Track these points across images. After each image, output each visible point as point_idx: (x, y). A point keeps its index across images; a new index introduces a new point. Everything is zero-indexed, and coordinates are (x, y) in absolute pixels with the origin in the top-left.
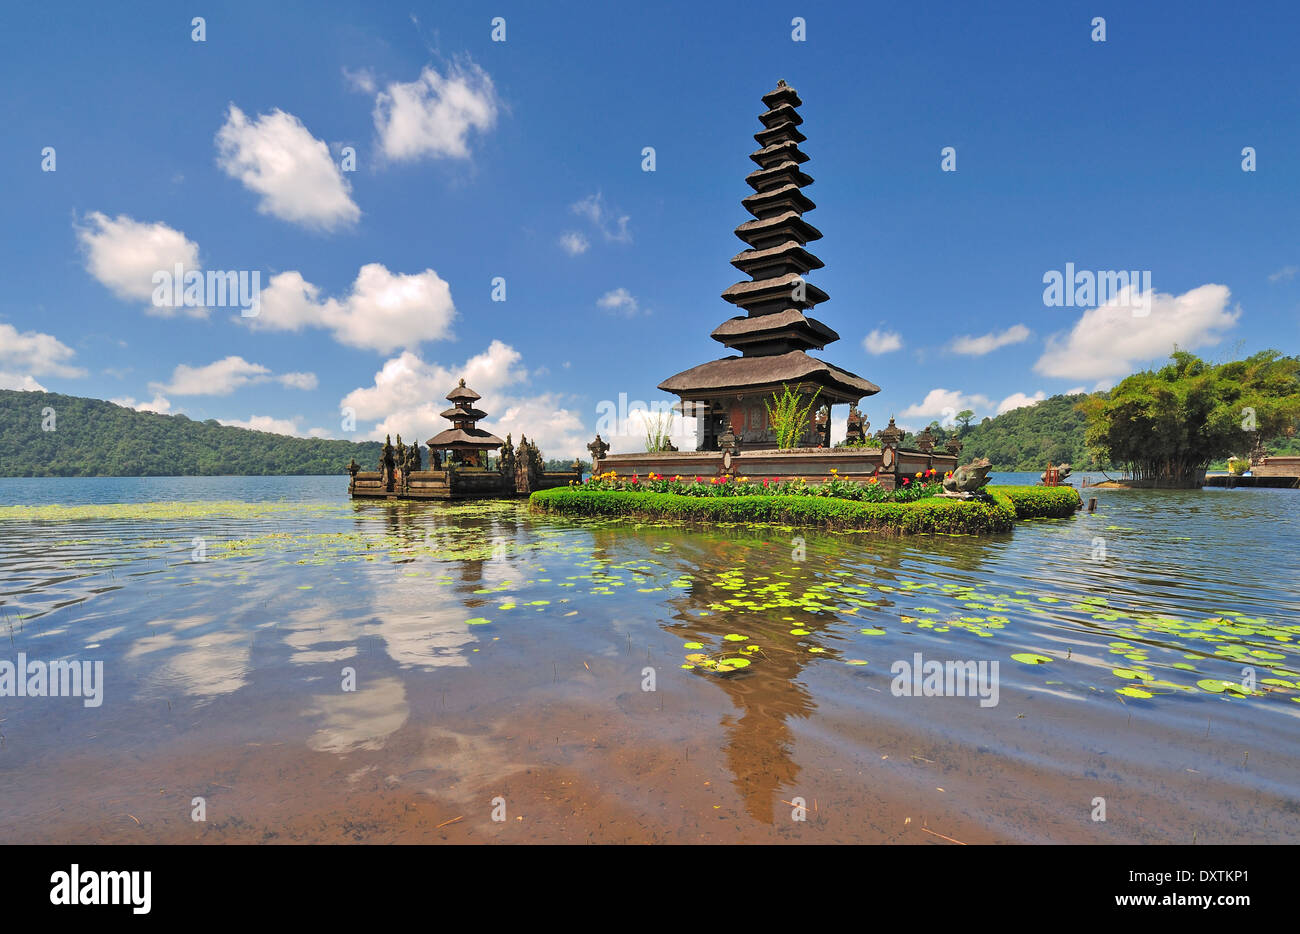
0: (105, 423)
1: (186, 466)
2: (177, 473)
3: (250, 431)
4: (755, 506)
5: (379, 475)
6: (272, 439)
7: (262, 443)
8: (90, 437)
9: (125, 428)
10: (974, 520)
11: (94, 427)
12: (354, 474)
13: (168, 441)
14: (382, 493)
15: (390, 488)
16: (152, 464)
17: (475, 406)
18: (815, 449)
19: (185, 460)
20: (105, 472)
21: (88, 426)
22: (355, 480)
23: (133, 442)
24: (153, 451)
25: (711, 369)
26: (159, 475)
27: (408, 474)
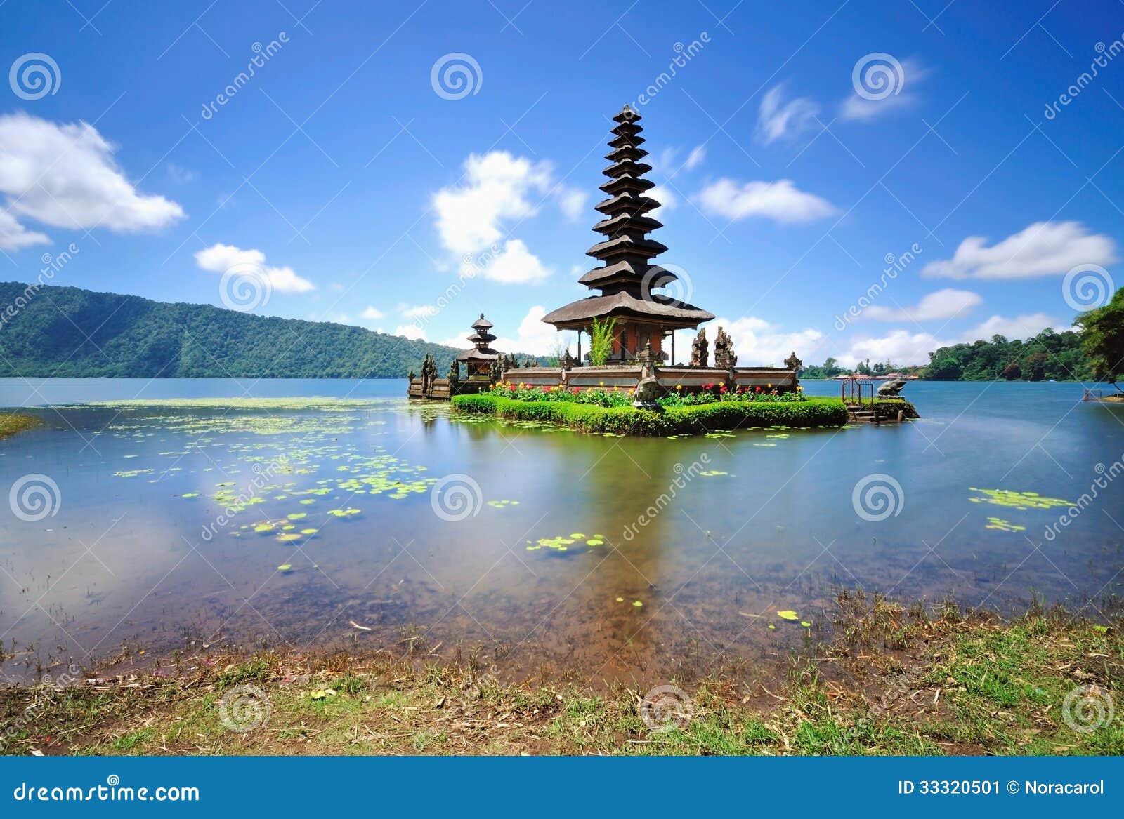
0: (360, 342)
1: (401, 371)
2: (395, 377)
3: (442, 347)
4: (543, 409)
5: (421, 382)
6: (455, 352)
7: (448, 355)
8: (350, 352)
9: (370, 346)
10: (637, 425)
11: (354, 345)
12: (411, 380)
13: (393, 354)
14: (420, 394)
15: (425, 391)
16: (382, 370)
17: (489, 332)
18: (609, 367)
19: (402, 367)
20: (355, 376)
21: (350, 344)
22: (412, 384)
23: (374, 355)
24: (384, 361)
25: (576, 306)
26: (385, 378)
27: (433, 380)
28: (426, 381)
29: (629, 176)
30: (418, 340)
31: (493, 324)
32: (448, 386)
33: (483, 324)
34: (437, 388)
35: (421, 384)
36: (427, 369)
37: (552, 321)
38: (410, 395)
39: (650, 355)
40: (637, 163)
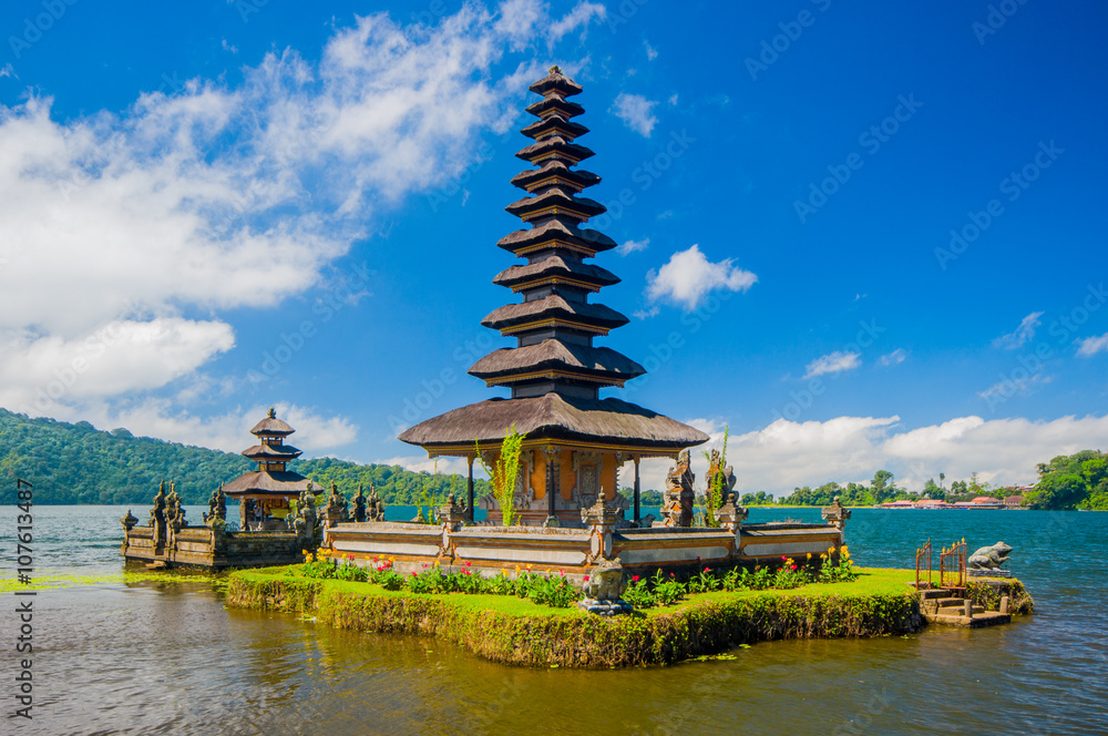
1: (83, 491)
12: (129, 529)
13: (64, 457)
15: (159, 551)
16: (41, 488)
19: (82, 482)
23: (21, 458)
24: (44, 470)
27: (177, 532)
28: (162, 531)
29: (561, 193)
30: (117, 431)
31: (293, 427)
32: (209, 543)
33: (274, 426)
34: (185, 546)
35: (151, 538)
36: (165, 511)
37: (419, 440)
38: (128, 559)
39: (606, 515)
40: (572, 169)
